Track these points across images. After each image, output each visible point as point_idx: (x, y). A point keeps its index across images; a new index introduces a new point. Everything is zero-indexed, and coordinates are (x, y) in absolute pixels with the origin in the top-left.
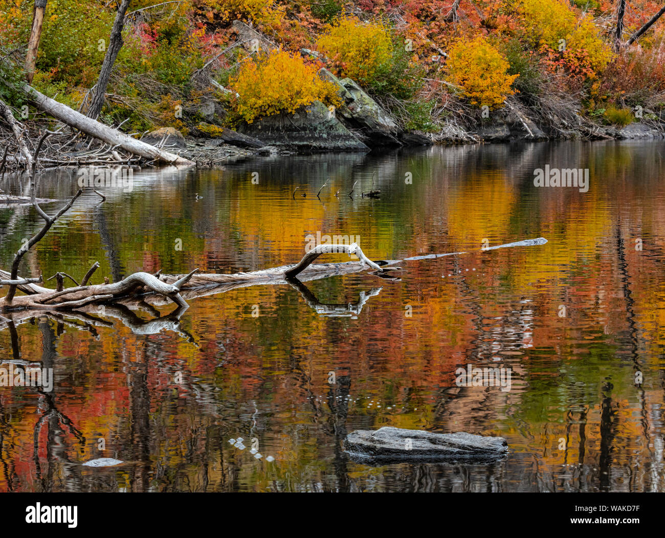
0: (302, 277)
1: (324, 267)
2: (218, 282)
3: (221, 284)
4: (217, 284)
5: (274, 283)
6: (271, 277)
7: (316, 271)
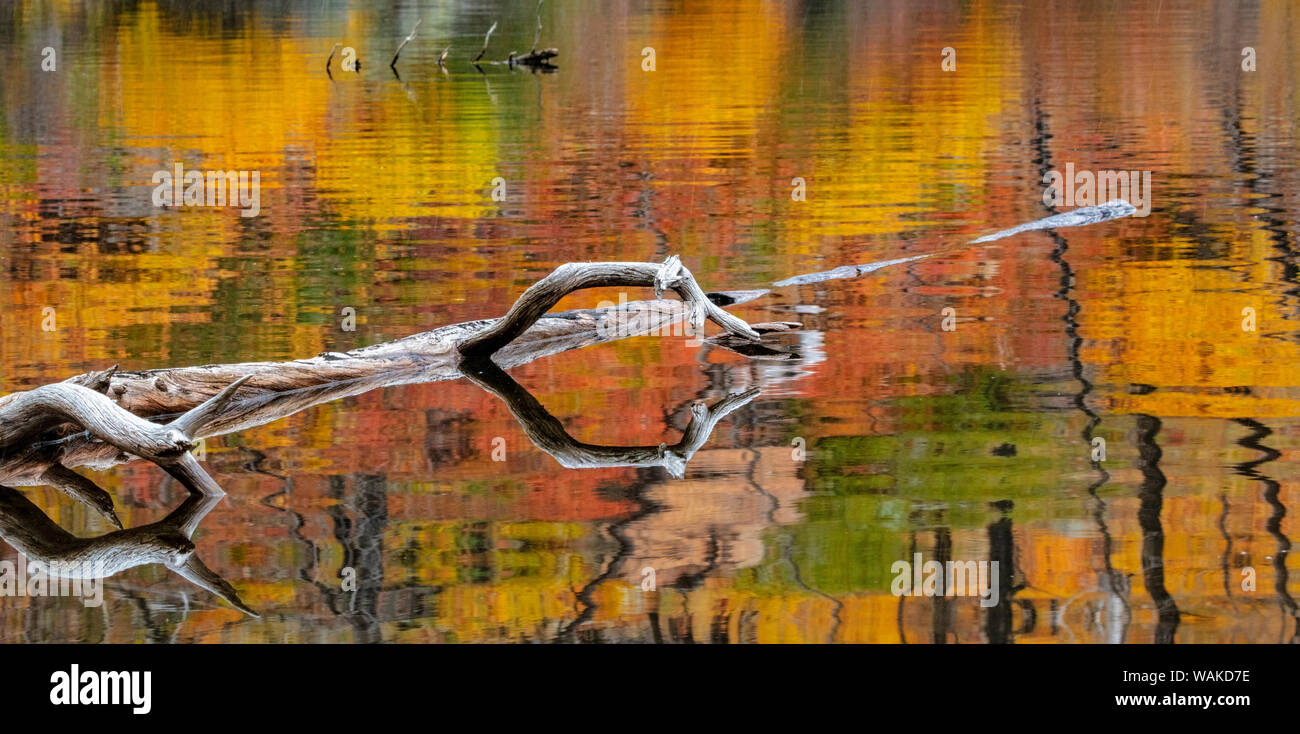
0: (505, 360)
1: (565, 324)
2: (274, 388)
3: (280, 392)
4: (272, 395)
5: (427, 380)
6: (419, 360)
7: (544, 336)
